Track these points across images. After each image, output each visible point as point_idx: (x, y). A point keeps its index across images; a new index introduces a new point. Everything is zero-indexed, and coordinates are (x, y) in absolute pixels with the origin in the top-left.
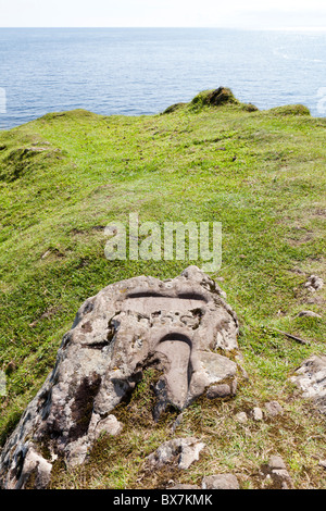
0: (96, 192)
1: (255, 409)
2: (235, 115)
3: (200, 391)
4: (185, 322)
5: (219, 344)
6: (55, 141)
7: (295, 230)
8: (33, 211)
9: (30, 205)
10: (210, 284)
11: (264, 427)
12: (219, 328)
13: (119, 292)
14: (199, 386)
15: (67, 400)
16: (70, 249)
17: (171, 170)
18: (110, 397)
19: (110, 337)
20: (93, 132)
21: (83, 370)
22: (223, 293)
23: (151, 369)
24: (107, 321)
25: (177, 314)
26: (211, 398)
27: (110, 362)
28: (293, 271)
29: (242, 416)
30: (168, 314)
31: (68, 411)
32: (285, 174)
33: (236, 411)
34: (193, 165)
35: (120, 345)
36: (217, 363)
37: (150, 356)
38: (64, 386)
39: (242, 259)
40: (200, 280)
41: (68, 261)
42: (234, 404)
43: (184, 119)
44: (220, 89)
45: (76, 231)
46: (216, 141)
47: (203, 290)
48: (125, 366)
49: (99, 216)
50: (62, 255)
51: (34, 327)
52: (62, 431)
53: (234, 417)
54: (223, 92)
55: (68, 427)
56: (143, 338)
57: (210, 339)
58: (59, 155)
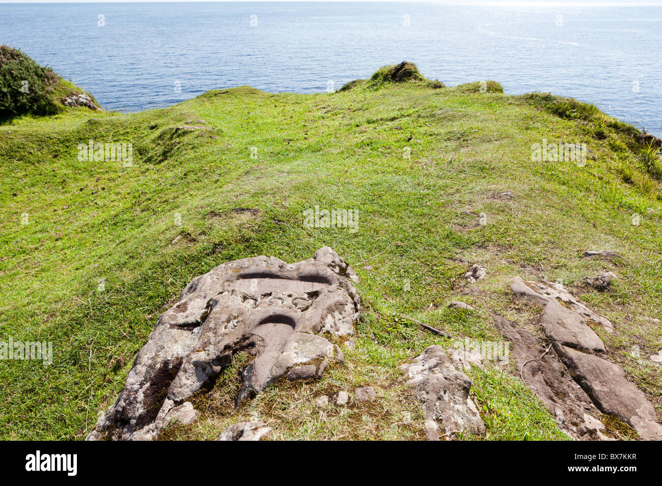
0: (247, 173)
1: (341, 393)
2: (418, 93)
3: (280, 372)
4: (296, 305)
5: (328, 327)
6: (211, 120)
7: (464, 215)
8: (175, 194)
9: (174, 188)
10: (340, 266)
11: (345, 412)
12: (330, 310)
13: (230, 272)
14: (281, 366)
15: (142, 384)
16: (203, 233)
17: (335, 151)
18: (189, 382)
19: (205, 317)
20: (258, 111)
21: (166, 352)
22: (354, 277)
23: (243, 354)
24: (206, 301)
25: (290, 296)
26: (292, 380)
27: (197, 343)
28: (455, 260)
29: (323, 400)
30: (281, 296)
31: (141, 396)
32: (464, 155)
33: (317, 395)
34: (362, 145)
35: (212, 325)
36: (313, 344)
37: (244, 338)
38: (141, 369)
39: (398, 246)
40: (329, 261)
41: (199, 246)
42: (318, 386)
43: (361, 97)
44: (403, 64)
45: (213, 214)
46: (393, 119)
47: (328, 272)
48: (211, 348)
49: (242, 198)
50: (194, 240)
51: (151, 319)
52: (130, 419)
53: (313, 401)
54: (406, 67)
55: (137, 414)
56: (240, 319)
57: (316, 320)
58: (213, 134)
